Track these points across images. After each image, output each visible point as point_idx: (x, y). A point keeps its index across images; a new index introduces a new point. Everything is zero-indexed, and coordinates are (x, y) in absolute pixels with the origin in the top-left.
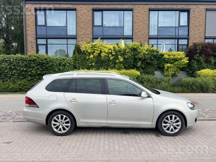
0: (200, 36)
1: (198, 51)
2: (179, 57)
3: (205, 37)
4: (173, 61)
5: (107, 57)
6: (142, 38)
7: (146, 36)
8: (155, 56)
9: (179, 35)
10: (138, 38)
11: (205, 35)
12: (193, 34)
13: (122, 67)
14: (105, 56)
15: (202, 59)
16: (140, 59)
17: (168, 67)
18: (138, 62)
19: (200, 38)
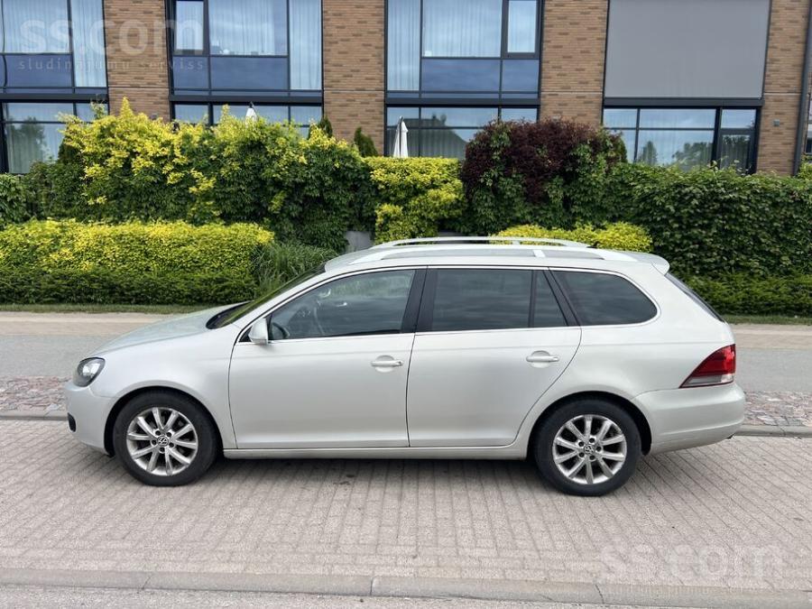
0: (584, 97)
1: (496, 156)
2: (426, 178)
3: (604, 99)
4: (402, 195)
5: (151, 174)
6: (358, 101)
7: (375, 95)
8: (336, 174)
9: (504, 93)
10: (344, 102)
11: (603, 92)
12: (557, 89)
13: (214, 213)
14: (147, 170)
15: (510, 187)
16: (278, 185)
17: (387, 217)
18: (274, 194)
19: (585, 103)
